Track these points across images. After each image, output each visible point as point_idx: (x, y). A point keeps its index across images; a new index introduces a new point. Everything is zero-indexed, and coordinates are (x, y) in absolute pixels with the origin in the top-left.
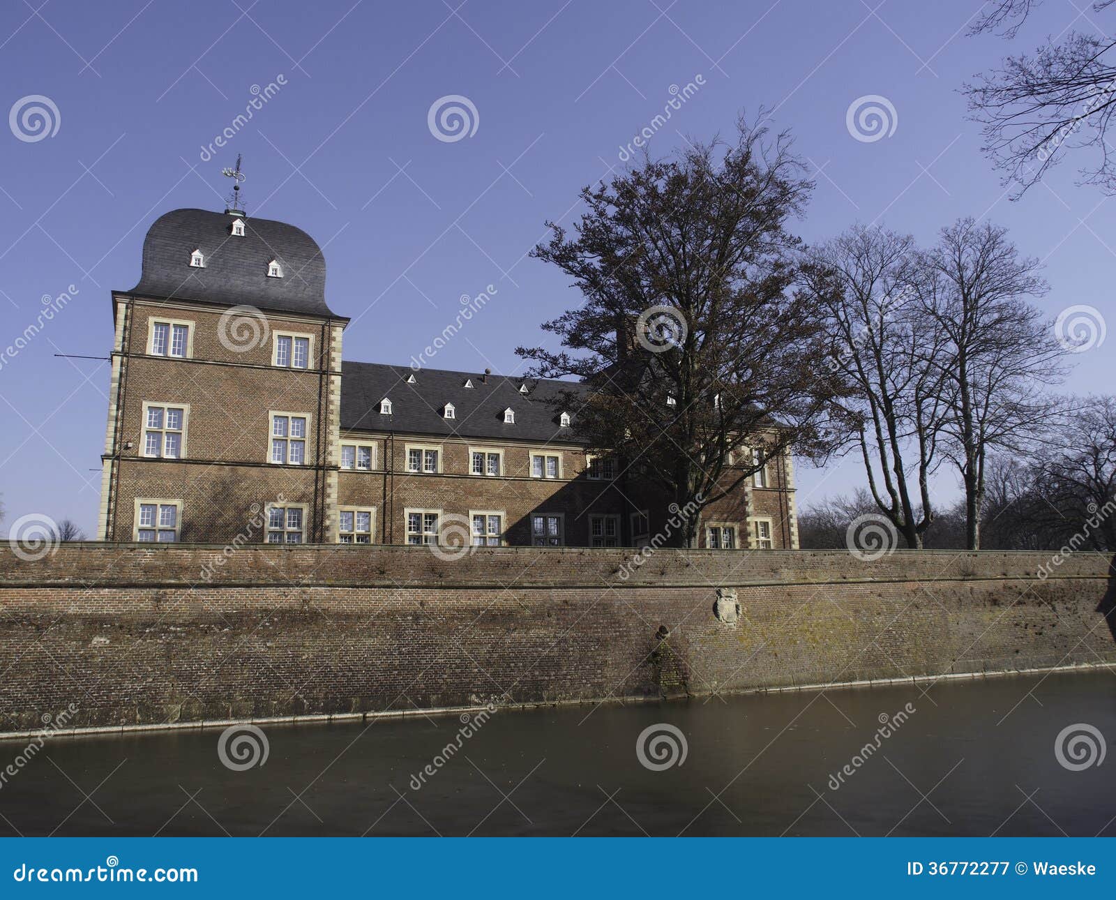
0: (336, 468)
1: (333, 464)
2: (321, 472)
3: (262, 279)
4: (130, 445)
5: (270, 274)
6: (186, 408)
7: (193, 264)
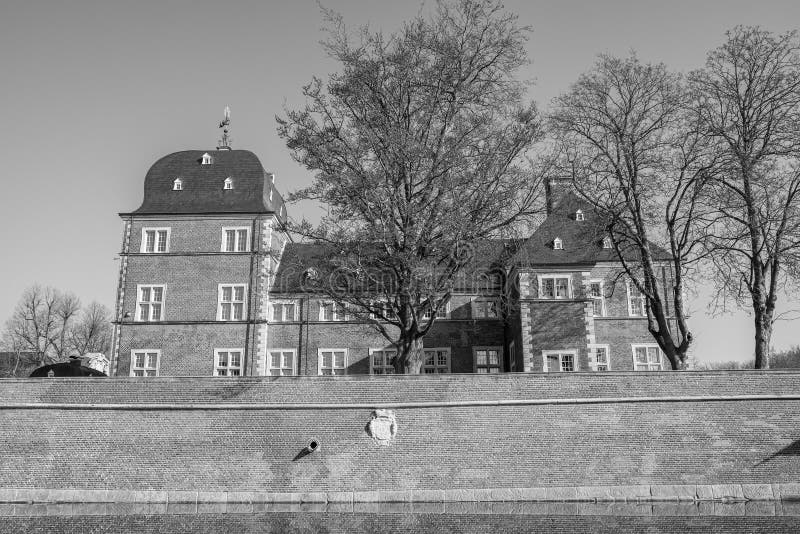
0: (265, 322)
1: (263, 318)
2: (252, 326)
3: (220, 192)
4: (129, 314)
5: (225, 188)
6: (164, 287)
7: (175, 188)
